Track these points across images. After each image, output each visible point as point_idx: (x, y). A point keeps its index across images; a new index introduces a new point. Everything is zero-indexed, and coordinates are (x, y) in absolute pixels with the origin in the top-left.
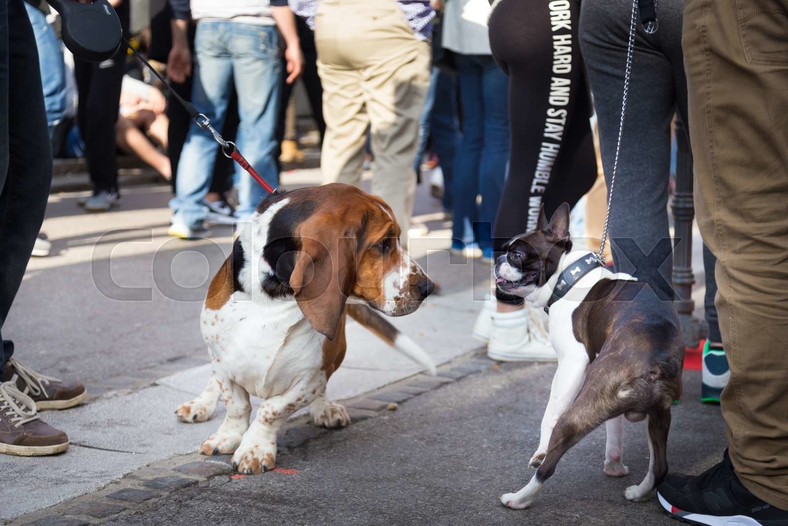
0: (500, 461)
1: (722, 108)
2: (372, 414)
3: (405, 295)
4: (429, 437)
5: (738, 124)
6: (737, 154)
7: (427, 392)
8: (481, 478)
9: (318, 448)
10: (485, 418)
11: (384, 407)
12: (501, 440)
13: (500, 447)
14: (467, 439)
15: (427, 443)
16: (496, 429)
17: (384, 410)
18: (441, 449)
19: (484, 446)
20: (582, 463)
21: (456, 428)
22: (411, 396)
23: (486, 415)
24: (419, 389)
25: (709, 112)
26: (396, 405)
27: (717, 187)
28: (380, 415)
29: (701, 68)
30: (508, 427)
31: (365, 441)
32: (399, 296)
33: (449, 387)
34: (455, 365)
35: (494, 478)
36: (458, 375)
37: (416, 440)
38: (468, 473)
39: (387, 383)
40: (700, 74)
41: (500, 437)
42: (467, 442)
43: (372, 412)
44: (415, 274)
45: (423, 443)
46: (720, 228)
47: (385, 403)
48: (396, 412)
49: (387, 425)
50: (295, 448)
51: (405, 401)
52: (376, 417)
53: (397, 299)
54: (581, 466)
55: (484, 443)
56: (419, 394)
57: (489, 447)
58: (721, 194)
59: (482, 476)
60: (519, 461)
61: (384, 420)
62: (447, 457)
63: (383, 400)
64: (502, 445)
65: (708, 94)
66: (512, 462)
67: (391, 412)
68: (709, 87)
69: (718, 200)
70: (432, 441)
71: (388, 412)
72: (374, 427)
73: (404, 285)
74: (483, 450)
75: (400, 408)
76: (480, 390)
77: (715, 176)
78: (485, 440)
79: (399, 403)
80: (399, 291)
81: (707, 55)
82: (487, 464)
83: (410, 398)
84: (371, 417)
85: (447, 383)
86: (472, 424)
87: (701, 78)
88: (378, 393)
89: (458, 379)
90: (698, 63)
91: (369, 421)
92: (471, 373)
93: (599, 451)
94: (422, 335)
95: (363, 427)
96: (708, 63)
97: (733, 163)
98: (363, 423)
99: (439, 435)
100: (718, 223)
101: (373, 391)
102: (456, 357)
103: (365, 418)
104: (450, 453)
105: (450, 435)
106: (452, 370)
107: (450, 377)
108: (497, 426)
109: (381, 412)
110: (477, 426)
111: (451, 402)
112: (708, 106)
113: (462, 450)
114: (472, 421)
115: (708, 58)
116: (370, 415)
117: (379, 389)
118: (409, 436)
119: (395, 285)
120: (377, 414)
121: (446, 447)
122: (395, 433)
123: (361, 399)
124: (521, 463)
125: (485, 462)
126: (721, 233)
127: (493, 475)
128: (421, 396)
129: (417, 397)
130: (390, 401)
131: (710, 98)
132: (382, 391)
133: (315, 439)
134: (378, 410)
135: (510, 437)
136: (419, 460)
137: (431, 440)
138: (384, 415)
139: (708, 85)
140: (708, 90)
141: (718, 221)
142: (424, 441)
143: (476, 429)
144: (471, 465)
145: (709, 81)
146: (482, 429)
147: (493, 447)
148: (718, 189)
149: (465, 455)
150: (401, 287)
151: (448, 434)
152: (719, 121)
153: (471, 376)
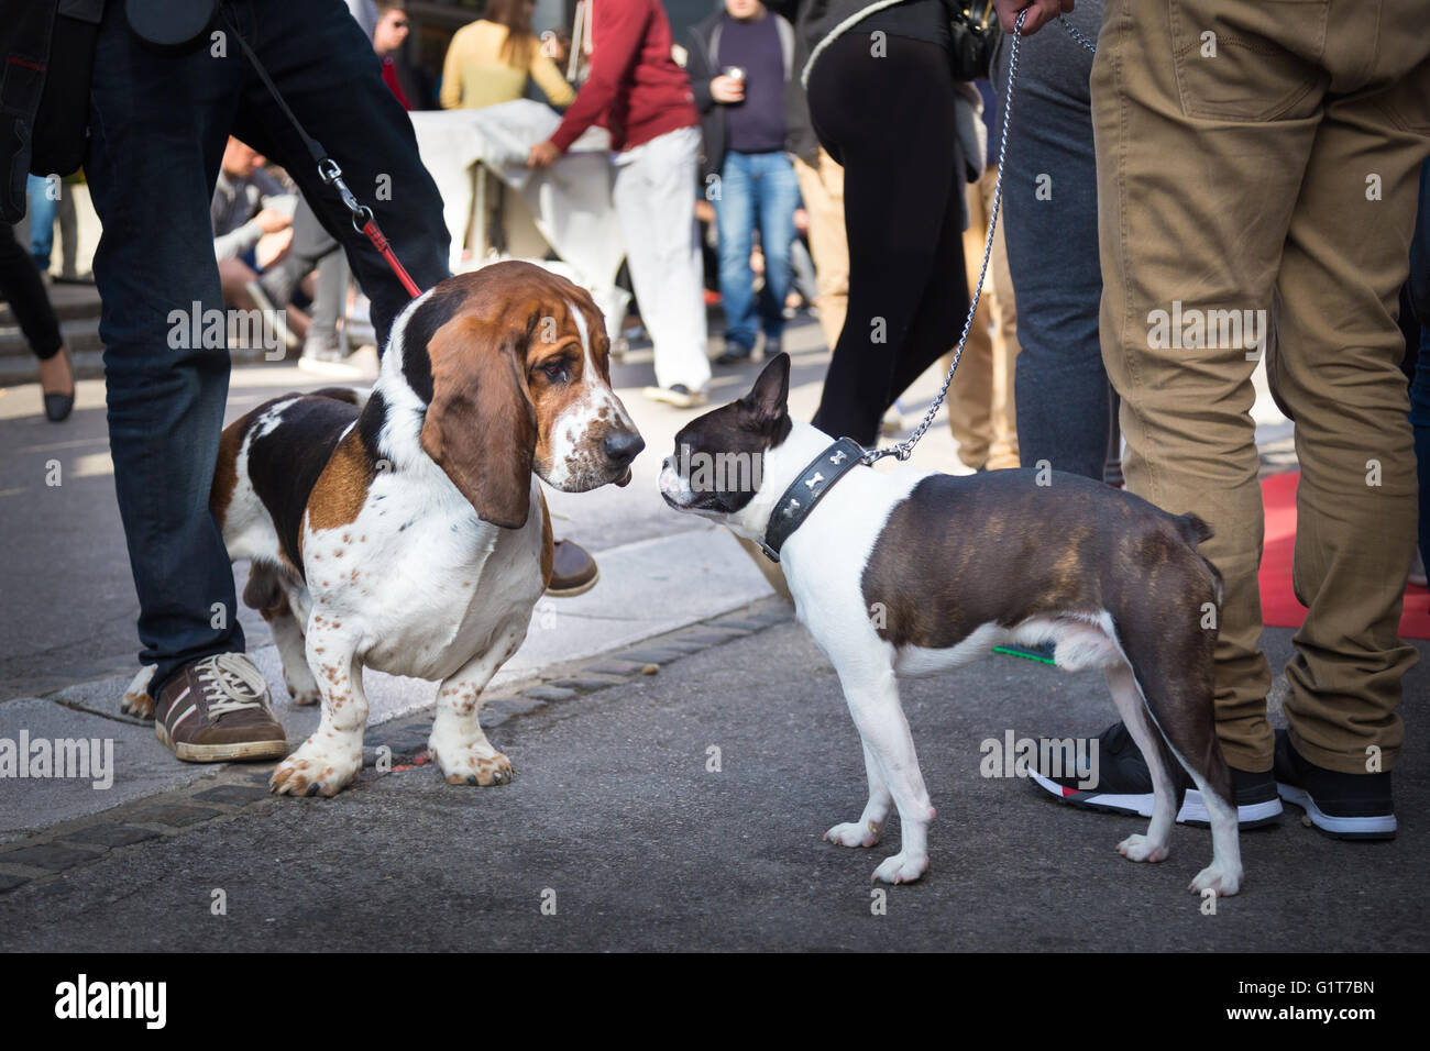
0: (813, 744)
1: (1139, 179)
2: (619, 680)
3: (581, 454)
4: (704, 711)
5: (1163, 202)
6: (1161, 247)
7: (707, 648)
8: (781, 767)
9: (530, 728)
10: (795, 684)
11: (637, 671)
12: (816, 714)
13: (815, 724)
14: (762, 713)
15: (701, 720)
16: (810, 699)
17: (638, 675)
18: (722, 728)
19: (790, 723)
20: (940, 745)
21: (747, 699)
22: (682, 654)
23: (795, 680)
24: (695, 645)
25: (1122, 184)
26: (656, 666)
27: (1130, 294)
28: (631, 682)
29: (1114, 118)
30: (828, 697)
31: (606, 717)
32: (571, 456)
33: (742, 642)
34: (754, 611)
35: (800, 767)
36: (758, 624)
37: (684, 716)
38: (761, 760)
39: (645, 637)
40: (1112, 126)
41: (815, 710)
42: (763, 718)
43: (620, 677)
44: (602, 420)
45: (695, 719)
46: (1130, 354)
47: (640, 665)
48: (657, 678)
49: (641, 696)
50: (493, 728)
51: (672, 661)
52: (624, 685)
53: (569, 460)
54: (937, 749)
55: (790, 719)
56: (694, 652)
57: (796, 725)
58: (1135, 305)
59: (781, 764)
60: (842, 743)
61: (637, 688)
62: (731, 738)
63: (637, 661)
64: (817, 721)
65: (1122, 157)
66: (831, 745)
67: (648, 677)
68: (1125, 147)
69: (1130, 313)
70: (709, 717)
71: (643, 677)
72: (619, 699)
73: (581, 438)
74: (786, 729)
75: (663, 672)
76: (789, 646)
77: (1128, 279)
78: (792, 715)
79: (662, 664)
80: (573, 447)
81: (1123, 100)
82: (791, 748)
83: (679, 658)
84: (617, 685)
85: (740, 637)
86: (772, 692)
87: (1114, 133)
88: (630, 650)
89: (758, 631)
90: (1110, 111)
91: (613, 691)
92: (778, 622)
93: (966, 729)
94: (706, 570)
95: (603, 698)
96: (1124, 111)
97: (1155, 260)
98: (604, 693)
99: (720, 708)
100: (1128, 346)
101: (623, 648)
102: (757, 600)
103: (607, 686)
104: (736, 733)
105: (738, 709)
106: (749, 618)
107: (745, 627)
108: (812, 695)
109: (632, 678)
110: (780, 696)
111: (743, 662)
112: (1122, 174)
113: (755, 729)
114: (773, 689)
115: (1125, 104)
116: (615, 681)
117: (632, 644)
118: (673, 710)
119: (569, 436)
120: (626, 680)
121: (729, 726)
122: (652, 706)
123: (603, 659)
124: (844, 747)
125: (789, 745)
126: (1132, 361)
127: (799, 763)
128: (696, 656)
129: (691, 657)
130: (648, 662)
131: (1124, 164)
132: (638, 647)
133: (527, 715)
134: (628, 674)
135: (831, 710)
136: (685, 743)
137: (709, 714)
138: (637, 682)
139: (1123, 144)
140: (1123, 152)
141: (1127, 343)
142: (697, 717)
143: (779, 700)
144: (767, 750)
145: (1124, 139)
146: (787, 700)
147: (804, 725)
148: (1131, 298)
149: (758, 735)
150: (578, 441)
151: (734, 706)
152: (1136, 196)
153: (776, 627)
